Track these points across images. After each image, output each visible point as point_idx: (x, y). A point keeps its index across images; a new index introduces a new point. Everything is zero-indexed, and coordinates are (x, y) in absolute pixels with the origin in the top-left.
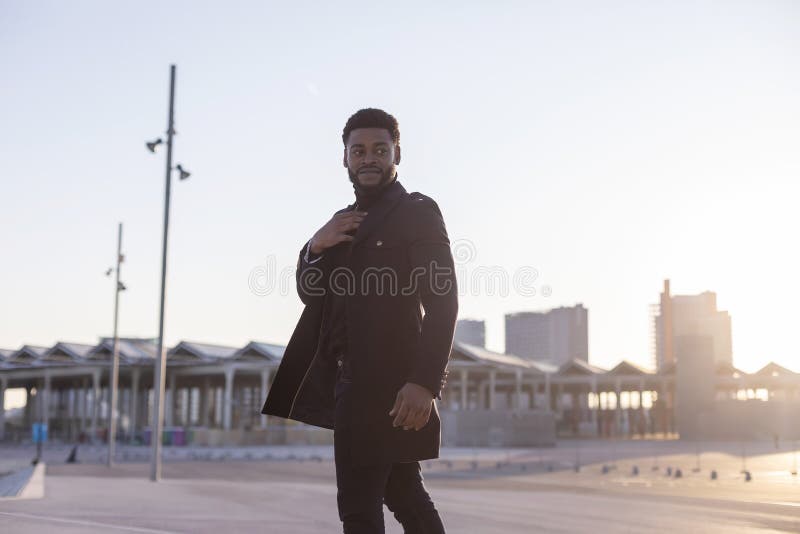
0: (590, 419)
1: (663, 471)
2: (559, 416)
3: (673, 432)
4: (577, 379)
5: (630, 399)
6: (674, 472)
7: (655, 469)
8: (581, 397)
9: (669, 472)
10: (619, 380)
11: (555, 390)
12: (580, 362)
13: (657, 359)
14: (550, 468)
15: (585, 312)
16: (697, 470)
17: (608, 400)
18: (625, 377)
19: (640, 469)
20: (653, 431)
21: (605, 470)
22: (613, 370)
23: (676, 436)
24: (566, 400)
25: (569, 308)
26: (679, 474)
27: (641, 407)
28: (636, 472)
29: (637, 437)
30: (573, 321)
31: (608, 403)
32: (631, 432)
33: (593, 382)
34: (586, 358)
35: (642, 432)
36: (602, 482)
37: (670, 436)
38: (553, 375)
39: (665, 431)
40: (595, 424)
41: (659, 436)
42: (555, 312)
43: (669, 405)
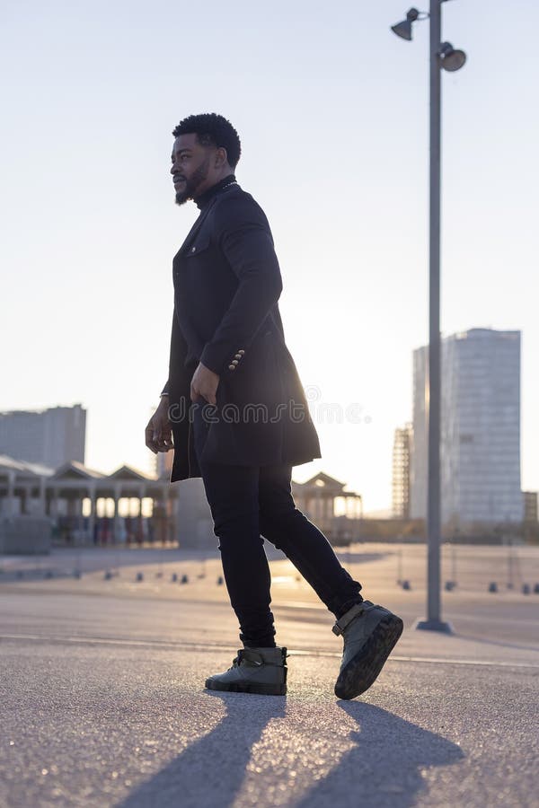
0: (86, 527)
1: (169, 577)
2: (54, 523)
3: (172, 540)
4: (74, 484)
5: (128, 507)
6: (180, 578)
7: (159, 575)
8: (77, 503)
9: (175, 578)
10: (119, 486)
11: (50, 495)
12: (77, 465)
13: (157, 465)
14: (49, 575)
15: (84, 413)
16: (202, 577)
17: (105, 507)
18: (126, 482)
19: (146, 576)
20: (151, 540)
21: (108, 577)
22: (113, 475)
23: (176, 544)
24: (61, 506)
25: (66, 409)
26: (185, 580)
27: (140, 515)
28: (140, 578)
29: (134, 546)
30: (71, 422)
31: (105, 511)
32: (128, 541)
33: (92, 487)
34: (82, 461)
35: (139, 540)
36: (108, 587)
37: (168, 545)
38: (49, 478)
39: (164, 540)
40: (90, 532)
41: (158, 545)
42: (50, 411)
43: (168, 512)
